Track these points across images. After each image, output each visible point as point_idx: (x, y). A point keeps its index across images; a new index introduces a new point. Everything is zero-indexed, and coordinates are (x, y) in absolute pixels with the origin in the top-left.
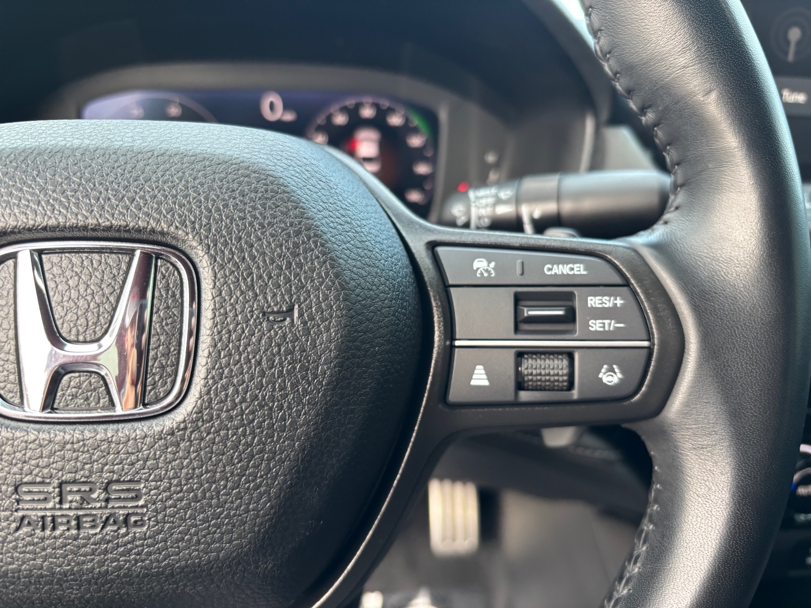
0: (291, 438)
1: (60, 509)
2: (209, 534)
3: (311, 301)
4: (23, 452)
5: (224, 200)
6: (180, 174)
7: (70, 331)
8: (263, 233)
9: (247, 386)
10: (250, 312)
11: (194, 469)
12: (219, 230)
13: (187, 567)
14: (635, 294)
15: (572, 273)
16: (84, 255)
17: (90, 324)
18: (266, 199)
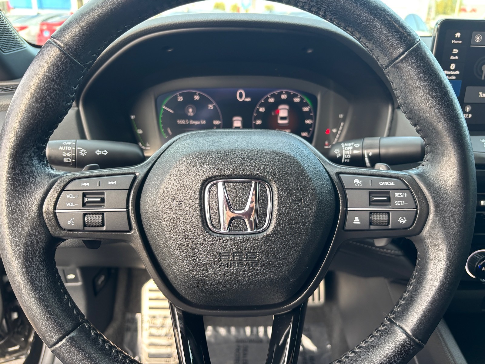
0: (301, 240)
1: (233, 261)
2: (276, 269)
3: (307, 197)
4: (222, 243)
5: (279, 166)
6: (265, 157)
7: (235, 207)
8: (292, 176)
9: (288, 223)
10: (289, 201)
11: (273, 249)
12: (279, 175)
13: (269, 279)
14: (411, 192)
15: (389, 185)
16: (238, 183)
17: (240, 204)
18: (292, 165)
